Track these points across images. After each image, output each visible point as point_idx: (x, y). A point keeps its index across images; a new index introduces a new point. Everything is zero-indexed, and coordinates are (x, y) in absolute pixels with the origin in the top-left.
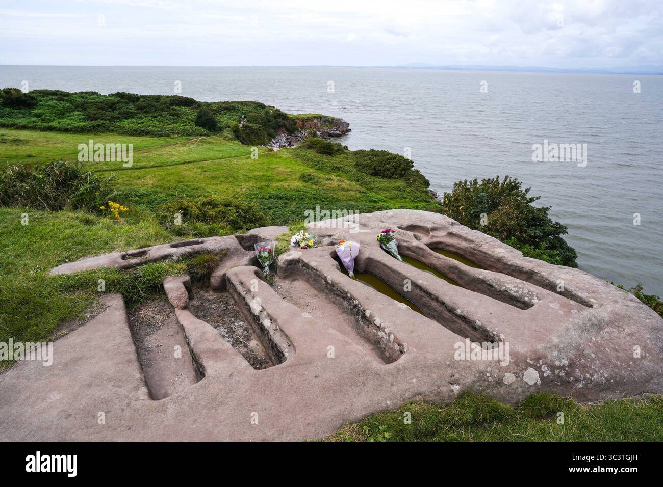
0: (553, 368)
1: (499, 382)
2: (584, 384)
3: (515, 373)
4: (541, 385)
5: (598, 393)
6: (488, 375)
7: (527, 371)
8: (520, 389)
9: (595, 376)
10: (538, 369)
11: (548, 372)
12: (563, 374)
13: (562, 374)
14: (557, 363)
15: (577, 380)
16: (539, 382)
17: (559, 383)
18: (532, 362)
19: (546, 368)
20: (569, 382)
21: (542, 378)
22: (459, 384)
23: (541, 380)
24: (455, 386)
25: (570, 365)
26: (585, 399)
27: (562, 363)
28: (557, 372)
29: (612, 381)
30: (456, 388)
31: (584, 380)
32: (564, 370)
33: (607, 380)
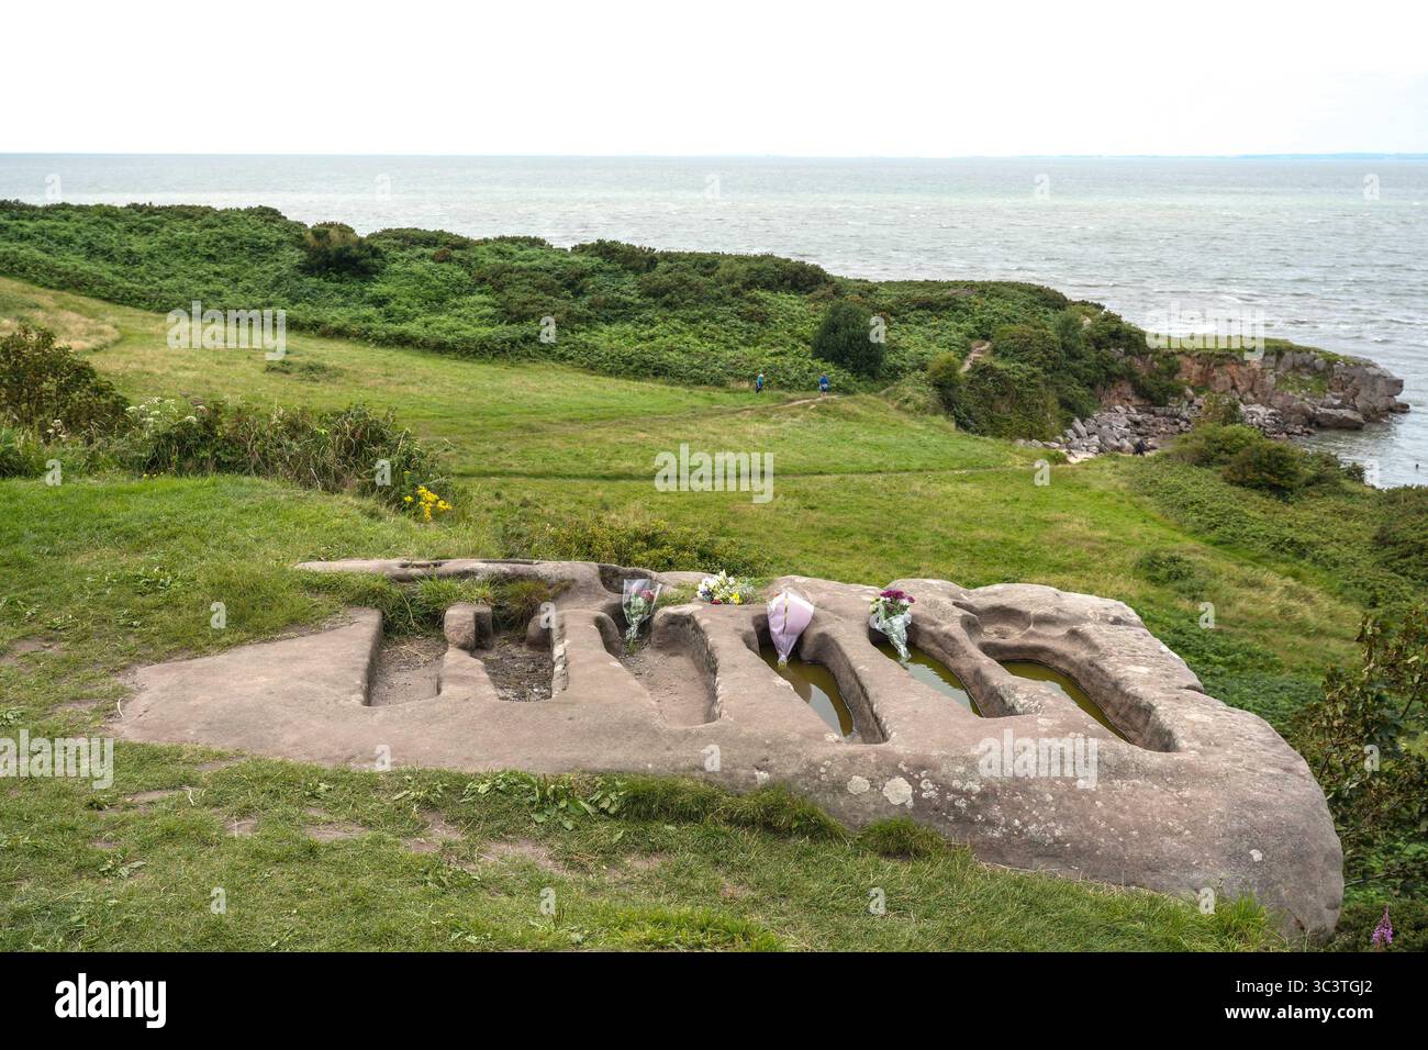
0: (944, 788)
1: (839, 787)
2: (1004, 834)
3: (872, 780)
4: (913, 809)
5: (1030, 858)
6: (822, 770)
7: (892, 780)
8: (872, 807)
9: (1033, 827)
10: (915, 783)
11: (932, 793)
12: (964, 805)
13: (962, 803)
14: (956, 784)
15: (991, 823)
16: (910, 803)
17: (951, 818)
18: (905, 769)
19: (931, 786)
20: (973, 822)
21: (916, 797)
22: (769, 772)
23: (914, 800)
24: (761, 773)
25: (983, 795)
26: (999, 859)
27: (967, 786)
28: (950, 797)
29: (1068, 845)
30: (763, 776)
31: (1006, 826)
32: (967, 798)
33: (1057, 841)
